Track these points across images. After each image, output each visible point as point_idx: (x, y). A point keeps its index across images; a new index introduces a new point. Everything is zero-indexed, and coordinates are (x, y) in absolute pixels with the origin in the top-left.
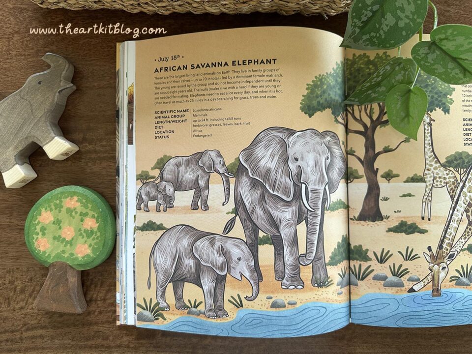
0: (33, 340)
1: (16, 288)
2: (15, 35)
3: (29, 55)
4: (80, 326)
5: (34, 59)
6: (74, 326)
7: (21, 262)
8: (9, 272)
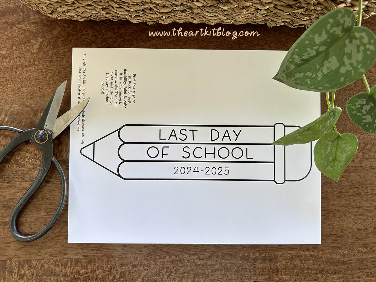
1: (97, 276)
7: (102, 253)
8: (90, 262)
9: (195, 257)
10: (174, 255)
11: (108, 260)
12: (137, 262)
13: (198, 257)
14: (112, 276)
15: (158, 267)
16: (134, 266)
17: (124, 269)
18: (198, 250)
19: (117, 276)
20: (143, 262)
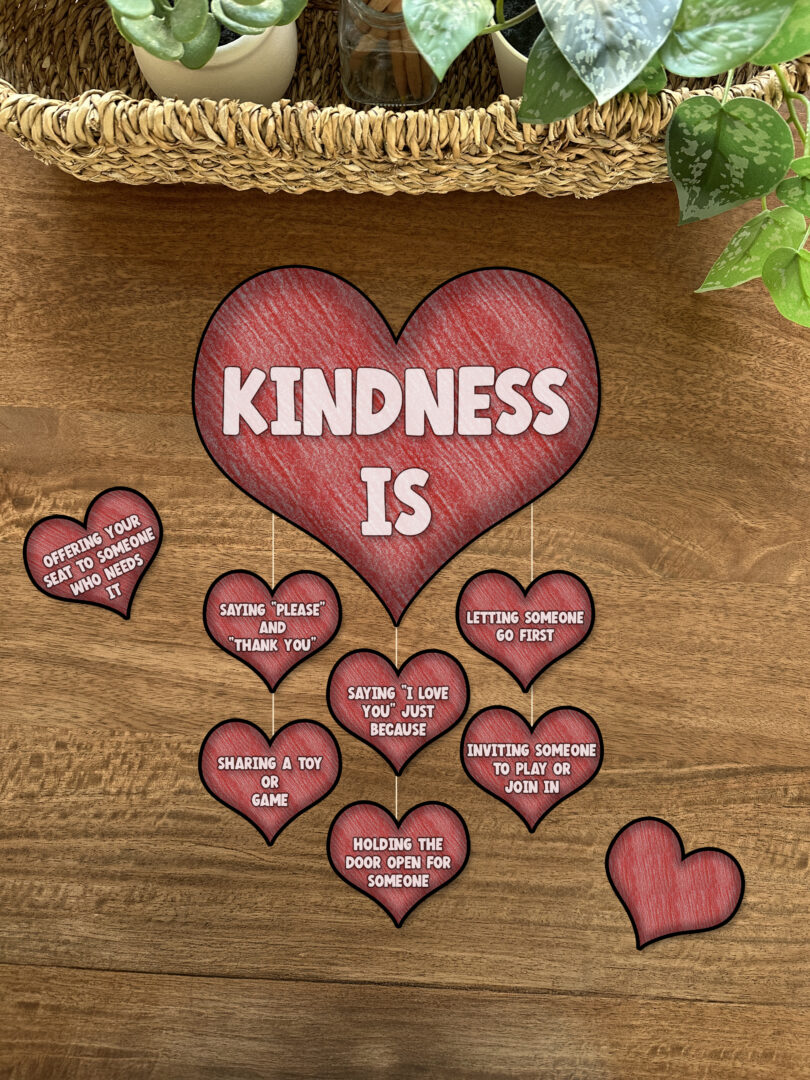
0: (10, 857)
2: (18, 304)
3: (39, 342)
4: (96, 837)
5: (50, 349)
6: (86, 836)
9: (181, 737)
10: (141, 731)
11: (11, 729)
12: (65, 738)
13: (188, 738)
14: (16, 761)
15: (106, 752)
16: (61, 745)
17: (41, 749)
18: (188, 725)
19: (26, 763)
20: (79, 740)
